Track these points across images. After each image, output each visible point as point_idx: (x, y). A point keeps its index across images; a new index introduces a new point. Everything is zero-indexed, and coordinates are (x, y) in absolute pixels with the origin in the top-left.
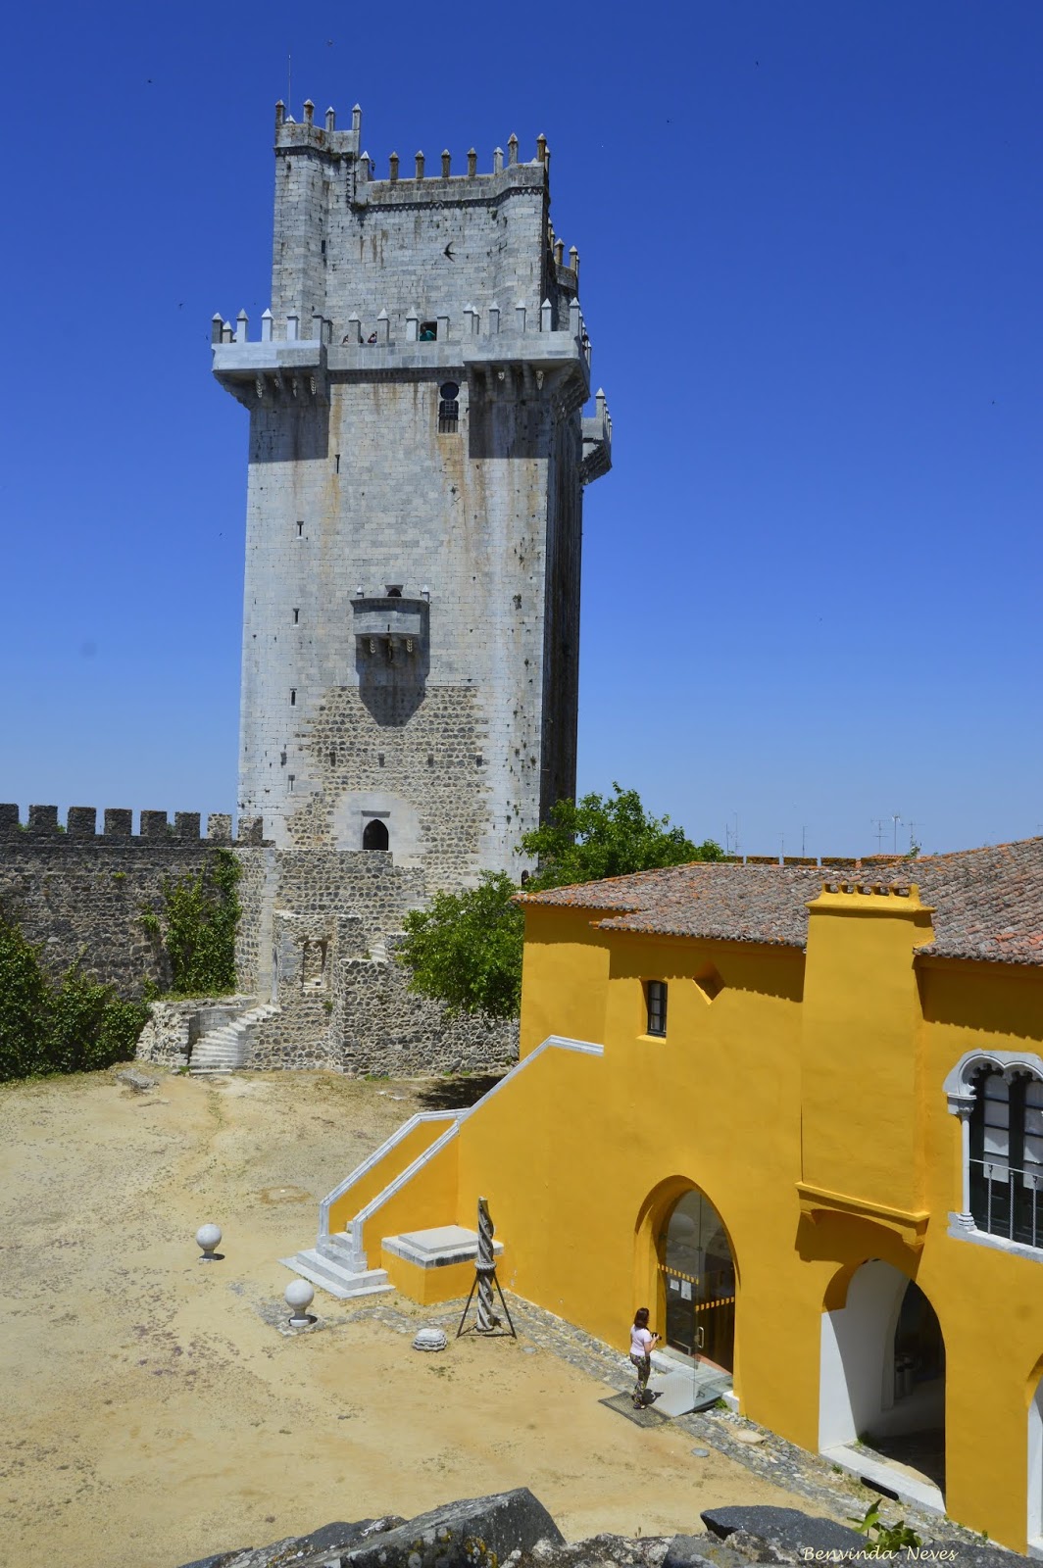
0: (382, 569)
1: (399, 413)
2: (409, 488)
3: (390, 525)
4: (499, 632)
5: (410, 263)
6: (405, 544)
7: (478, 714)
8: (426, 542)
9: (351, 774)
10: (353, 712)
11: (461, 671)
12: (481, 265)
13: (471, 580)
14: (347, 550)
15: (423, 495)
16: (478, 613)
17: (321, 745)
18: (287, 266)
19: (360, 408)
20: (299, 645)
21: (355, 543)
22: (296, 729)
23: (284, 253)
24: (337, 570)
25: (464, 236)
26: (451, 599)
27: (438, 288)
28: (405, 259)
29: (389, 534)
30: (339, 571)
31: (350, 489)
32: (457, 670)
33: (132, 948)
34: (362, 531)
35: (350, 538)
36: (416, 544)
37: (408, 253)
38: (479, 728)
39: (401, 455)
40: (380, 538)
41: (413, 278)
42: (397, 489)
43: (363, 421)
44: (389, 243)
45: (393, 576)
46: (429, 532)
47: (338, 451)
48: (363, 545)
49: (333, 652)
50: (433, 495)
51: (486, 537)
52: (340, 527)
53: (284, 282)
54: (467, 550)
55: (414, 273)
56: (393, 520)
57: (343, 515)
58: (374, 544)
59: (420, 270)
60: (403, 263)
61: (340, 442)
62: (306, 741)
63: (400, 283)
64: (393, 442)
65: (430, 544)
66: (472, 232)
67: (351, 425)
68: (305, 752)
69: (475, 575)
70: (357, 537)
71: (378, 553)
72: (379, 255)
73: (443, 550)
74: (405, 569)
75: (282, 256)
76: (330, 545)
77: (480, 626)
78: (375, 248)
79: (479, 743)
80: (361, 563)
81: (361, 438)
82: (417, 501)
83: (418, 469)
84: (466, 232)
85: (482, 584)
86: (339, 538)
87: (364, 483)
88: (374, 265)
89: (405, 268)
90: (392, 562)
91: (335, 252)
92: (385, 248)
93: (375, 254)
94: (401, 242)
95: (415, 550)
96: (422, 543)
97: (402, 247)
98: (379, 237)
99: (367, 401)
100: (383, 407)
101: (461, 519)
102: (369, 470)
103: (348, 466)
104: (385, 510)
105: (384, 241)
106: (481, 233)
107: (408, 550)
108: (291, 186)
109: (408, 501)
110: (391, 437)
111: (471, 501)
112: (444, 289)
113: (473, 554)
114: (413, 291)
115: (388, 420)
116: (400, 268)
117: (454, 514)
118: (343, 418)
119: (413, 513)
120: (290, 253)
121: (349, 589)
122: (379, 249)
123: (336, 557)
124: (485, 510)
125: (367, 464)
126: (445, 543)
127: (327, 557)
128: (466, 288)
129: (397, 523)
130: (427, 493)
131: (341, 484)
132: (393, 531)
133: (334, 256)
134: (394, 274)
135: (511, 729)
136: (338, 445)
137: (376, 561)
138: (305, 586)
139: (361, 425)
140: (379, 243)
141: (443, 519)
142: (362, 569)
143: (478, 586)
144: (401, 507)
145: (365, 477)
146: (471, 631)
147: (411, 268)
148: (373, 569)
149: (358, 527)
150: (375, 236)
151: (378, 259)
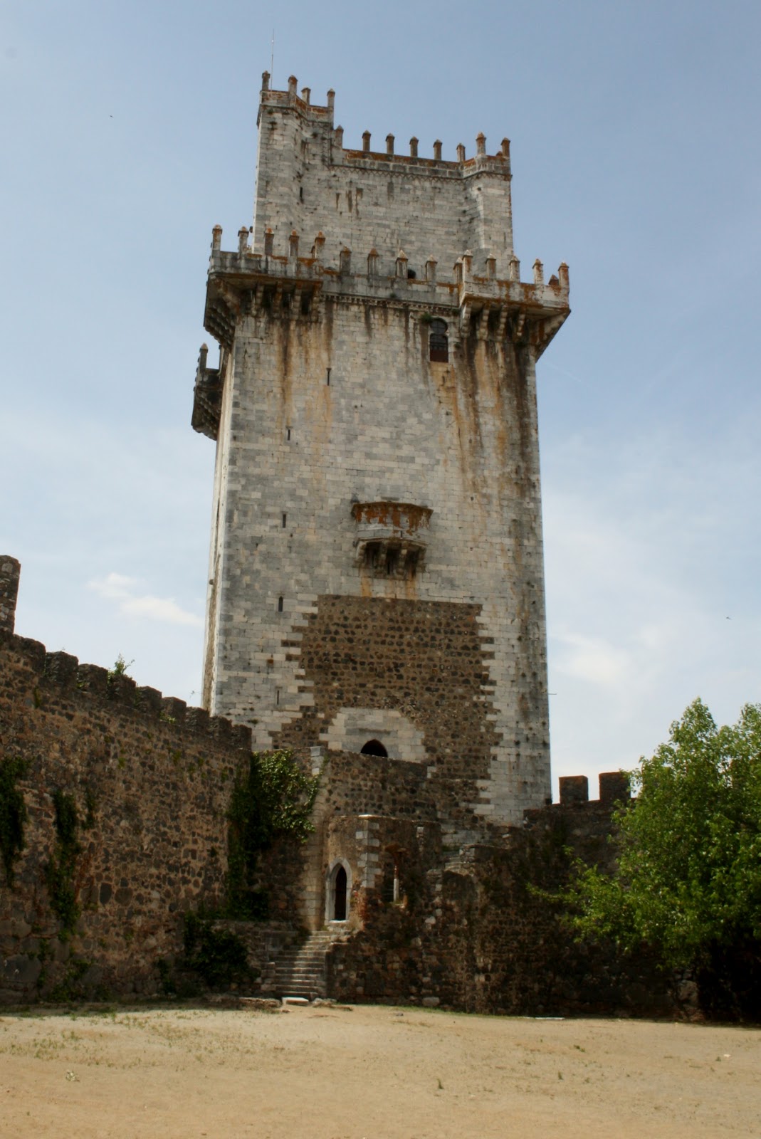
0: (377, 481)
1: (390, 338)
2: (402, 407)
3: (384, 440)
4: (498, 553)
5: (385, 218)
6: (400, 459)
7: (483, 633)
8: (421, 459)
9: (346, 688)
10: (348, 622)
11: (462, 587)
12: (451, 230)
13: (469, 500)
14: (339, 459)
15: (418, 416)
16: (477, 531)
17: (313, 655)
18: (270, 201)
19: (352, 329)
20: (288, 550)
21: (348, 454)
22: (285, 638)
23: (269, 189)
24: (329, 477)
25: (434, 205)
26: (450, 516)
27: (411, 243)
28: (378, 214)
29: (382, 449)
30: (331, 479)
31: (343, 402)
32: (458, 587)
33: (182, 851)
34: (355, 442)
35: (343, 448)
36: (412, 460)
37: (382, 210)
38: (485, 648)
39: (394, 376)
40: (375, 451)
41: (388, 230)
42: (391, 406)
43: (354, 341)
44: (363, 199)
45: (388, 488)
46: (425, 450)
47: (329, 365)
48: (357, 455)
49: (326, 558)
50: (427, 416)
51: (482, 461)
52: (331, 436)
53: (268, 213)
54: (463, 471)
55: (388, 227)
56: (387, 435)
57: (334, 424)
58: (369, 456)
59: (394, 225)
60: (376, 217)
61: (331, 356)
62: (295, 651)
63: (375, 233)
64: (386, 364)
65: (426, 461)
66: (441, 203)
67: (343, 342)
68: (295, 664)
69: (474, 495)
70: (349, 447)
71: (374, 465)
72: (354, 207)
73: (440, 468)
74: (401, 483)
75: (267, 191)
76: (322, 452)
77: (480, 545)
78: (350, 200)
79: (485, 663)
80: (355, 473)
81: (354, 356)
82: (412, 421)
83: (411, 391)
84: (436, 202)
85: (481, 505)
86: (331, 446)
87: (357, 398)
88: (350, 214)
89: (379, 222)
90: (387, 475)
91: (312, 198)
92: (359, 202)
93: (350, 206)
94: (375, 200)
95: (412, 466)
96: (418, 460)
97: (376, 204)
98: (354, 193)
99: (358, 324)
100: (375, 331)
101: (456, 441)
102: (362, 386)
103: (340, 380)
104: (379, 424)
105: (359, 198)
106: (450, 205)
107: (405, 465)
108: (276, 137)
109: (403, 419)
110: (383, 358)
111: (466, 426)
112: (417, 244)
113: (470, 475)
114: (388, 240)
115: (380, 343)
116: (375, 221)
117: (449, 436)
118: (334, 336)
119: (408, 431)
120: (274, 190)
121: (342, 497)
122: (354, 203)
123: (327, 464)
124: (480, 435)
125: (360, 381)
126: (441, 463)
127: (319, 464)
128: (438, 246)
129: (391, 438)
130: (421, 414)
131: (333, 395)
132: (387, 445)
133: (311, 201)
134: (369, 225)
135: (516, 650)
136: (330, 360)
137: (371, 473)
138: (295, 490)
139: (352, 345)
140: (354, 198)
141: (438, 439)
142: (357, 480)
143: (477, 506)
144: (396, 424)
145: (358, 392)
146: (471, 548)
147: (385, 222)
148: (368, 480)
149: (352, 437)
150: (350, 192)
151: (354, 210)
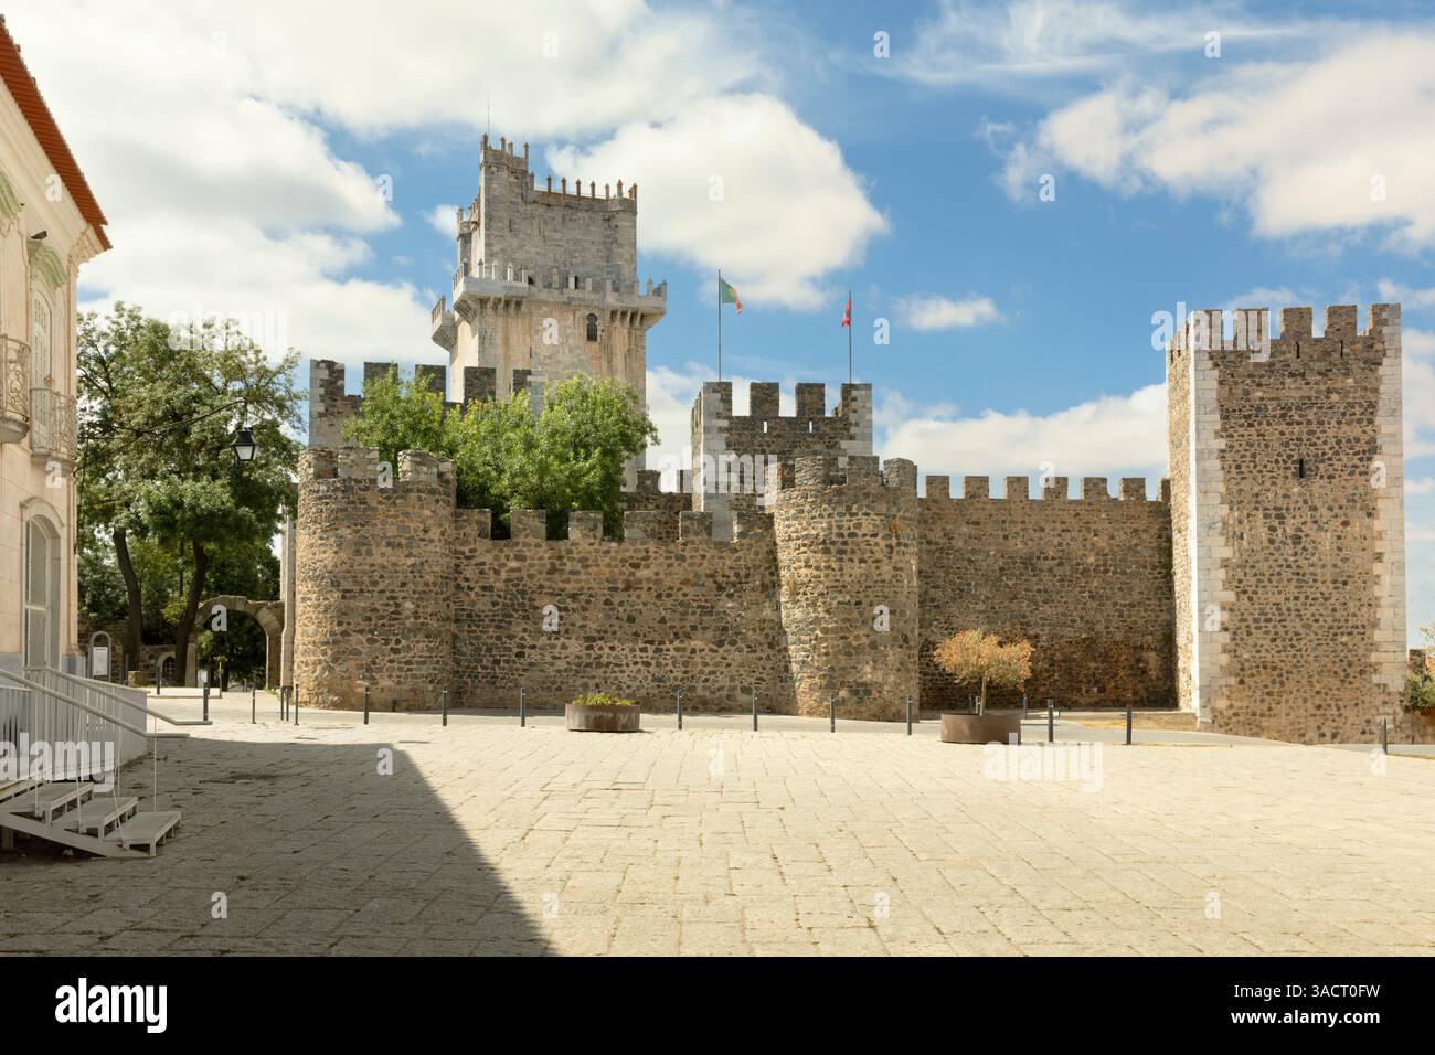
5: (560, 240)
12: (600, 248)
25: (589, 230)
27: (576, 258)
28: (557, 238)
37: (559, 234)
41: (562, 249)
44: (548, 227)
47: (531, 345)
55: (562, 246)
59: (566, 246)
60: (555, 240)
63: (554, 251)
64: (562, 344)
66: (594, 229)
67: (539, 331)
72: (542, 233)
78: (540, 228)
83: (576, 360)
84: (591, 228)
87: (547, 364)
88: (539, 238)
89: (557, 243)
91: (517, 227)
92: (545, 229)
93: (540, 232)
94: (554, 228)
97: (555, 230)
98: (542, 222)
102: (549, 358)
103: (537, 355)
105: (545, 226)
106: (600, 230)
108: (494, 184)
110: (561, 340)
112: (580, 259)
116: (555, 243)
118: (534, 327)
122: (542, 230)
125: (548, 355)
131: (533, 364)
133: (517, 229)
134: (551, 245)
136: (531, 342)
140: (542, 226)
145: (547, 361)
147: (561, 243)
150: (540, 222)
151: (542, 235)
